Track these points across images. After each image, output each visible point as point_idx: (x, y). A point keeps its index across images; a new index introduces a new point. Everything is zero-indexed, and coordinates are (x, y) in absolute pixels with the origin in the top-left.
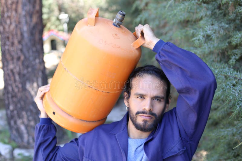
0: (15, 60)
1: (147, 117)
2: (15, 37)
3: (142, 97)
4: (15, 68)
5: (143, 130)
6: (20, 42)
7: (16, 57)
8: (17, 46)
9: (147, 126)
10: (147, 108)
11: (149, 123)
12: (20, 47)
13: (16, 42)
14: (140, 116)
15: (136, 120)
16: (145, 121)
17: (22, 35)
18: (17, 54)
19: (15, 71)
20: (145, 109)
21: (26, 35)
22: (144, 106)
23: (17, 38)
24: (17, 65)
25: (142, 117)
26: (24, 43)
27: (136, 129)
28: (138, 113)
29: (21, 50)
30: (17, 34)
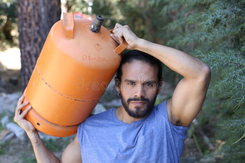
0: (32, 42)
1: (139, 104)
2: (32, 18)
3: (133, 83)
4: (32, 50)
5: (137, 116)
6: (37, 24)
7: (33, 38)
8: (35, 28)
9: (140, 112)
10: (139, 95)
11: (142, 109)
12: (37, 28)
13: (33, 23)
14: (132, 103)
15: (128, 107)
16: (138, 108)
17: (39, 16)
18: (34, 35)
19: (32, 53)
20: (136, 96)
21: (43, 17)
22: (136, 93)
23: (34, 20)
24: (34, 47)
25: (134, 104)
26: (41, 25)
27: (129, 116)
28: (130, 100)
29: (39, 32)
30: (34, 16)
